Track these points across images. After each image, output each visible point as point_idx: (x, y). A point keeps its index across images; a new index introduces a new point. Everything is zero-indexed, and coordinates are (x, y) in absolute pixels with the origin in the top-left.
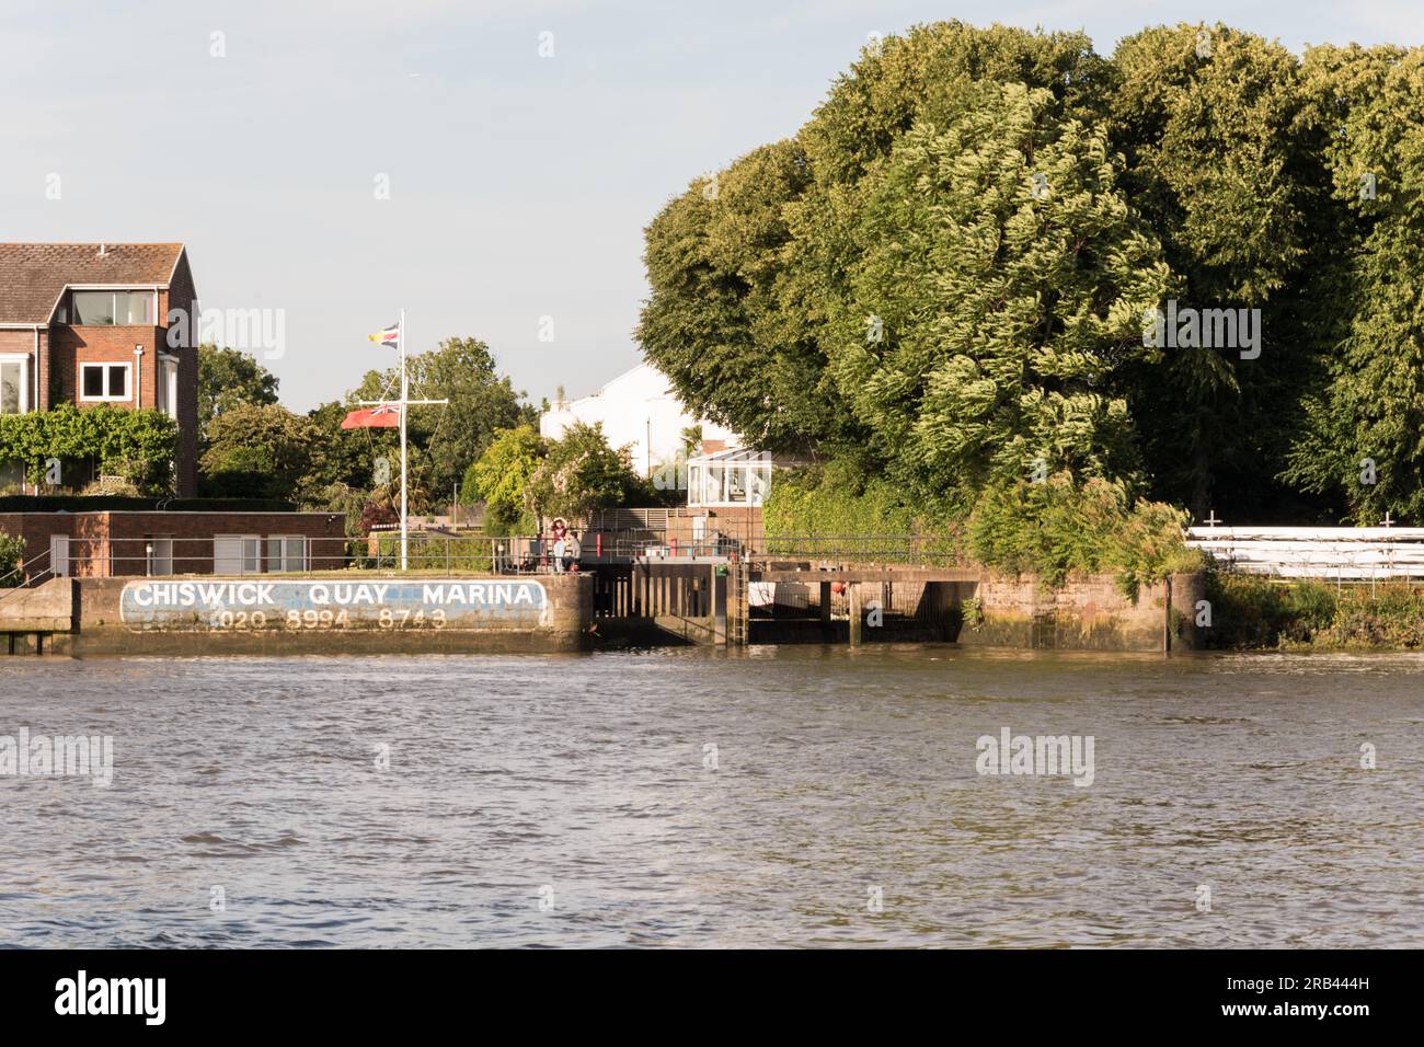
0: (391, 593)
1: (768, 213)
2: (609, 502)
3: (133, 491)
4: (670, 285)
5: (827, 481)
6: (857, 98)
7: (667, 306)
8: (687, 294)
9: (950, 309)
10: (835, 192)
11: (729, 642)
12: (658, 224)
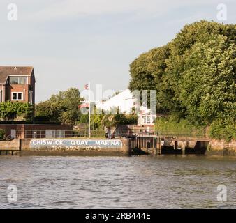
0: (89, 142)
1: (161, 62)
2: (121, 123)
3: (25, 120)
4: (136, 77)
5: (171, 119)
6: (182, 37)
7: (135, 81)
8: (139, 79)
9: (206, 83)
10: (178, 57)
11: (157, 154)
12: (133, 63)
